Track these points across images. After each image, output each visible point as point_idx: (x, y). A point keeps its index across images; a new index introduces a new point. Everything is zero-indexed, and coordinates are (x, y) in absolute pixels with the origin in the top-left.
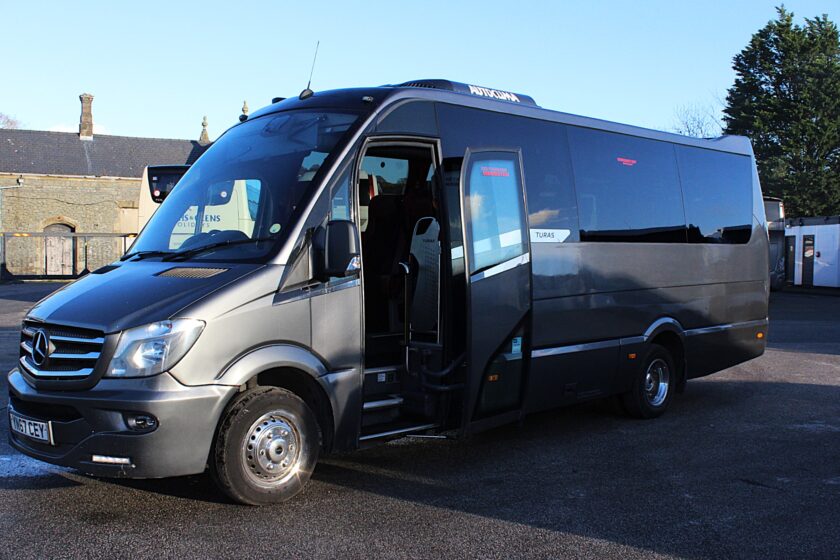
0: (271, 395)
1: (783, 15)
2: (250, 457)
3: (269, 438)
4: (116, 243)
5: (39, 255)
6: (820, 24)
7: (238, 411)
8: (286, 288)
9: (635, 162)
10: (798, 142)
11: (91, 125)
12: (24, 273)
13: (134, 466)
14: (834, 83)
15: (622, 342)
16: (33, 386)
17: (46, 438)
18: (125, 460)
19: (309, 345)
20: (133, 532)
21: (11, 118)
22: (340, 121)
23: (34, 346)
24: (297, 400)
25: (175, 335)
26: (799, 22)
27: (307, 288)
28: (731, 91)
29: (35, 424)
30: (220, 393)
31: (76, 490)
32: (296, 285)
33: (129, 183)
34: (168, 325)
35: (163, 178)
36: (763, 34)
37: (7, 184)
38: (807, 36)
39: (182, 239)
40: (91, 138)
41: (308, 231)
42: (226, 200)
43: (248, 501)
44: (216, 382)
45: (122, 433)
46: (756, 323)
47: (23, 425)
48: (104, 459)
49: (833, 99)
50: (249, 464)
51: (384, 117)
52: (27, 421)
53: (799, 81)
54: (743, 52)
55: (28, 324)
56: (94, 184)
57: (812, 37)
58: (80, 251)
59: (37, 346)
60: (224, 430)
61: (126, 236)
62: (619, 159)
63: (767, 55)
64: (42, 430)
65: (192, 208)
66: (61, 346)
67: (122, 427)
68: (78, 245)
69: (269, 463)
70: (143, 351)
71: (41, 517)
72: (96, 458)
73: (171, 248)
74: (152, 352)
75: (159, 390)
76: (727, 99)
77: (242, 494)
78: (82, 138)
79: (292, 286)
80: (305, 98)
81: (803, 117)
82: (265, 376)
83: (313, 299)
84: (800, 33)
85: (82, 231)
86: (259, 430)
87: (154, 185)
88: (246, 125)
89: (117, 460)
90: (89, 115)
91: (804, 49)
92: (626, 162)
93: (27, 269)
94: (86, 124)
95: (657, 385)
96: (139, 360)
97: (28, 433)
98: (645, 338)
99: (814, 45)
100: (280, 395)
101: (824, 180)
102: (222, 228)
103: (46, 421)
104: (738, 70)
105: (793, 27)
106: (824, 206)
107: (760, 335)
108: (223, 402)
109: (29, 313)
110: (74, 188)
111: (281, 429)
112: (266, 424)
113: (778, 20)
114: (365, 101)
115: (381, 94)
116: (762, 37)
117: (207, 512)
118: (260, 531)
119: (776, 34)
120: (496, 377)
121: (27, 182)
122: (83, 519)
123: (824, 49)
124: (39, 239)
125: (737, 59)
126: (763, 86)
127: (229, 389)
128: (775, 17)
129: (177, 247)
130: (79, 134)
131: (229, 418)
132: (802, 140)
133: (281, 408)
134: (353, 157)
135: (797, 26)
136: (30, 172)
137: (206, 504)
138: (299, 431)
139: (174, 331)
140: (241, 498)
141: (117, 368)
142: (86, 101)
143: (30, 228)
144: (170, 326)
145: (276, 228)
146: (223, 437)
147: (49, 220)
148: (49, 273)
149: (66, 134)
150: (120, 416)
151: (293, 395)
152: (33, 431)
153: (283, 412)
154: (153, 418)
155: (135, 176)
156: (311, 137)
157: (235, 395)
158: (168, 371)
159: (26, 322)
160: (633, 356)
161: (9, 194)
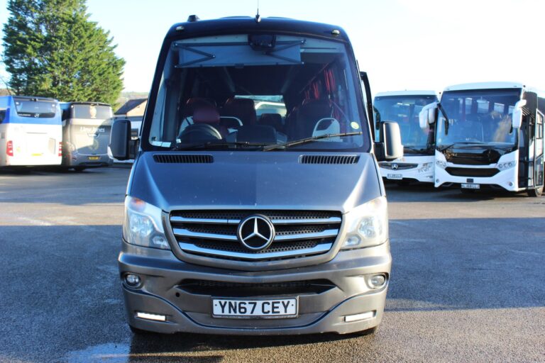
13: (375, 317)
17: (293, 312)
29: (275, 302)
45: (368, 293)
52: (259, 302)
59: (255, 231)
64: (287, 306)
97: (258, 313)
103: (293, 298)
152: (269, 309)
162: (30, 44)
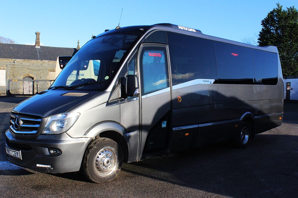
0: (105, 141)
1: (279, 6)
2: (97, 165)
3: (104, 157)
4: (48, 83)
5: (21, 87)
6: (292, 9)
7: (92, 147)
8: (111, 101)
9: (237, 55)
10: (284, 50)
11: (39, 43)
12: (16, 93)
13: (52, 169)
14: (297, 30)
15: (233, 121)
16: (15, 137)
17: (19, 157)
18: (49, 166)
19: (119, 122)
20: (52, 194)
21: (12, 40)
22: (131, 38)
23: (15, 122)
24: (115, 143)
25: (68, 118)
26: (284, 9)
27: (119, 101)
28: (260, 33)
29: (15, 152)
30: (86, 141)
31: (31, 176)
32: (115, 99)
33: (52, 63)
34: (66, 115)
35: (64, 61)
36: (272, 13)
37: (10, 63)
38: (287, 14)
39: (71, 82)
40: (39, 47)
41: (119, 79)
42: (86, 69)
43: (96, 182)
44: (84, 136)
45: (47, 156)
46: (278, 114)
47: (10, 152)
48: (41, 166)
49: (296, 36)
50: (96, 167)
51: (148, 36)
52: (12, 150)
53: (285, 29)
54: (265, 19)
55: (13, 113)
56: (40, 63)
57: (289, 14)
58: (35, 86)
59: (16, 122)
60: (87, 155)
61: (51, 81)
62: (232, 54)
63: (273, 20)
64: (17, 154)
65: (74, 71)
66: (25, 122)
67: (48, 153)
68: (35, 84)
69: (104, 167)
70: (56, 124)
71: (17, 187)
72: (38, 165)
73: (67, 85)
74: (60, 125)
75: (62, 140)
76: (259, 35)
77: (94, 179)
78: (36, 47)
79: (113, 100)
80: (117, 29)
81: (286, 42)
82: (103, 134)
83: (121, 105)
84: (285, 12)
85: (36, 79)
86: (100, 154)
87: (61, 63)
88: (95, 40)
89: (46, 166)
90: (39, 39)
91: (286, 18)
92: (234, 55)
93: (17, 92)
94: (37, 42)
95: (244, 136)
96: (55, 128)
97: (12, 155)
98: (241, 119)
99: (290, 17)
100: (108, 141)
101: (293, 63)
102: (86, 78)
103: (19, 151)
104: (263, 25)
105: (282, 11)
106: (293, 72)
107: (280, 118)
108: (87, 144)
109: (14, 109)
110: (33, 64)
111: (109, 154)
112: (103, 152)
113: (277, 8)
114: (141, 30)
115: (146, 28)
116: (271, 14)
117: (80, 186)
118: (101, 194)
119: (276, 13)
120: (188, 134)
121: (17, 62)
122: (33, 188)
123: (293, 18)
124: (21, 82)
125: (263, 21)
126: (272, 31)
127: (89, 139)
128: (276, 7)
129: (69, 85)
130: (35, 46)
131: (89, 150)
132: (285, 49)
133: (108, 146)
134: (136, 51)
135: (284, 10)
136: (18, 59)
137: (80, 182)
138: (115, 155)
139: (68, 117)
140: (93, 180)
141: (46, 131)
142: (37, 34)
143: (18, 78)
144: (67, 115)
145: (107, 78)
146: (86, 157)
147: (25, 75)
148: (24, 94)
149: (31, 46)
150: (47, 149)
151: (113, 141)
152: (14, 154)
153: (109, 147)
154: (60, 150)
155: (54, 60)
156: (120, 44)
157: (92, 141)
158: (66, 132)
159: (12, 112)
160: (237, 126)
161: (11, 66)
162: (270, 40)
